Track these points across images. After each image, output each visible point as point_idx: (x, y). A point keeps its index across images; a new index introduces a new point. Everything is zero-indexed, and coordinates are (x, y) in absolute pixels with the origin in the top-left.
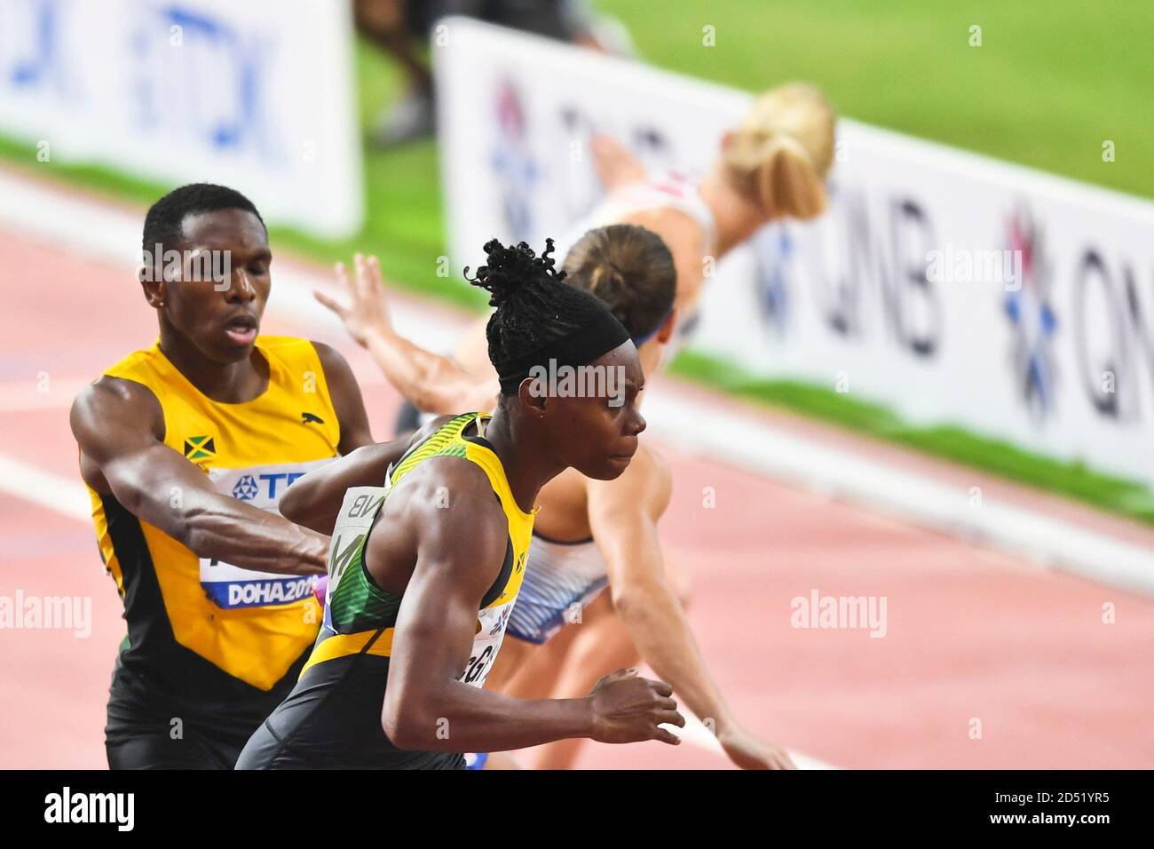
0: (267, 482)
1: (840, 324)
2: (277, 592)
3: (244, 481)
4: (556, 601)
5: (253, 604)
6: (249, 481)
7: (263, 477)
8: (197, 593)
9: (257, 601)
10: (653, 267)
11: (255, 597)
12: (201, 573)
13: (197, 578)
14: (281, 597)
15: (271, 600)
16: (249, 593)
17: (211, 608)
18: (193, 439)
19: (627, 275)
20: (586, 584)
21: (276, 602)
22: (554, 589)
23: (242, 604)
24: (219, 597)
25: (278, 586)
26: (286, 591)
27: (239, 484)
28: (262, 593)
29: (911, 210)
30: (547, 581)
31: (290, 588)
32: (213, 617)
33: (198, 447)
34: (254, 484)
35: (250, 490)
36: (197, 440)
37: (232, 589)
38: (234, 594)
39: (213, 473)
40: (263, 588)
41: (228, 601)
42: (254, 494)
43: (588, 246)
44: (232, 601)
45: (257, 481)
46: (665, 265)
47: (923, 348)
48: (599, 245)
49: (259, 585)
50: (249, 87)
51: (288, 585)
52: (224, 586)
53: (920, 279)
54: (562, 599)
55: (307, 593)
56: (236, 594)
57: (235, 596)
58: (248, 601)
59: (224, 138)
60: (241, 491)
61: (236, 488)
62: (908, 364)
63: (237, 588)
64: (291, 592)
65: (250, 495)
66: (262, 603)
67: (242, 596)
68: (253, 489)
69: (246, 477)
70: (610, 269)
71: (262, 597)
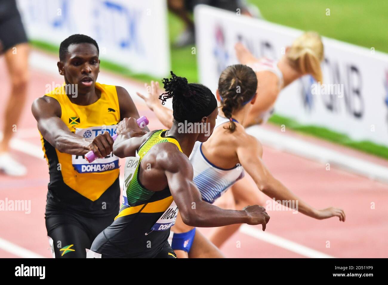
0: (95, 132)
1: (330, 107)
2: (99, 168)
3: (87, 132)
4: (219, 189)
5: (90, 172)
6: (89, 132)
7: (93, 130)
8: (72, 168)
9: (92, 171)
10: (250, 78)
11: (91, 169)
12: (72, 161)
13: (72, 163)
14: (100, 170)
15: (97, 170)
16: (89, 168)
17: (76, 173)
18: (72, 118)
19: (243, 81)
20: (229, 183)
21: (98, 171)
22: (219, 185)
23: (86, 172)
24: (79, 169)
25: (99, 166)
26: (102, 168)
27: (85, 133)
28: (93, 168)
29: (354, 69)
30: (217, 182)
31: (103, 167)
32: (76, 176)
33: (74, 121)
34: (90, 133)
35: (89, 135)
36: (73, 118)
37: (83, 166)
38: (83, 168)
39: (77, 130)
40: (93, 166)
41: (81, 170)
42: (90, 136)
43: (229, 71)
44: (83, 171)
45: (92, 132)
46: (254, 78)
47: (358, 115)
48: (233, 70)
49: (92, 166)
50: (132, 28)
51: (102, 166)
52: (80, 166)
53: (357, 92)
54: (221, 188)
55: (110, 168)
56: (84, 168)
57: (84, 169)
58: (88, 171)
59: (124, 45)
60: (86, 135)
61: (85, 134)
62: (353, 121)
63: (85, 166)
64: (104, 168)
65: (89, 136)
66: (93, 171)
67: (86, 169)
68: (90, 134)
69: (88, 131)
70: (237, 79)
71: (93, 170)
